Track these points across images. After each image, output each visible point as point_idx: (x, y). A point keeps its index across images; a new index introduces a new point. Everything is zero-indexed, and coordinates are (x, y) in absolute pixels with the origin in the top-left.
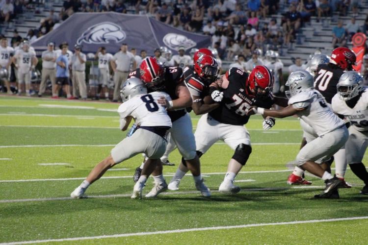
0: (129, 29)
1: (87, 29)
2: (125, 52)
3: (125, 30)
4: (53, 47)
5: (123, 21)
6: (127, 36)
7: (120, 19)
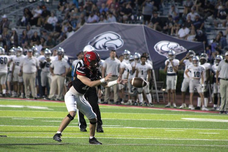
0: (127, 37)
1: (93, 38)
2: (113, 58)
3: (124, 38)
4: (32, 53)
5: (123, 30)
6: (125, 43)
7: (121, 29)
